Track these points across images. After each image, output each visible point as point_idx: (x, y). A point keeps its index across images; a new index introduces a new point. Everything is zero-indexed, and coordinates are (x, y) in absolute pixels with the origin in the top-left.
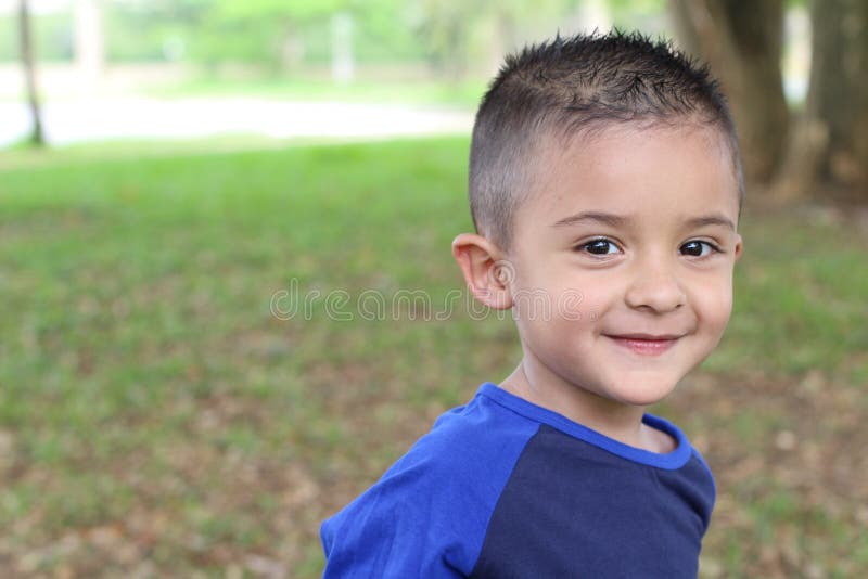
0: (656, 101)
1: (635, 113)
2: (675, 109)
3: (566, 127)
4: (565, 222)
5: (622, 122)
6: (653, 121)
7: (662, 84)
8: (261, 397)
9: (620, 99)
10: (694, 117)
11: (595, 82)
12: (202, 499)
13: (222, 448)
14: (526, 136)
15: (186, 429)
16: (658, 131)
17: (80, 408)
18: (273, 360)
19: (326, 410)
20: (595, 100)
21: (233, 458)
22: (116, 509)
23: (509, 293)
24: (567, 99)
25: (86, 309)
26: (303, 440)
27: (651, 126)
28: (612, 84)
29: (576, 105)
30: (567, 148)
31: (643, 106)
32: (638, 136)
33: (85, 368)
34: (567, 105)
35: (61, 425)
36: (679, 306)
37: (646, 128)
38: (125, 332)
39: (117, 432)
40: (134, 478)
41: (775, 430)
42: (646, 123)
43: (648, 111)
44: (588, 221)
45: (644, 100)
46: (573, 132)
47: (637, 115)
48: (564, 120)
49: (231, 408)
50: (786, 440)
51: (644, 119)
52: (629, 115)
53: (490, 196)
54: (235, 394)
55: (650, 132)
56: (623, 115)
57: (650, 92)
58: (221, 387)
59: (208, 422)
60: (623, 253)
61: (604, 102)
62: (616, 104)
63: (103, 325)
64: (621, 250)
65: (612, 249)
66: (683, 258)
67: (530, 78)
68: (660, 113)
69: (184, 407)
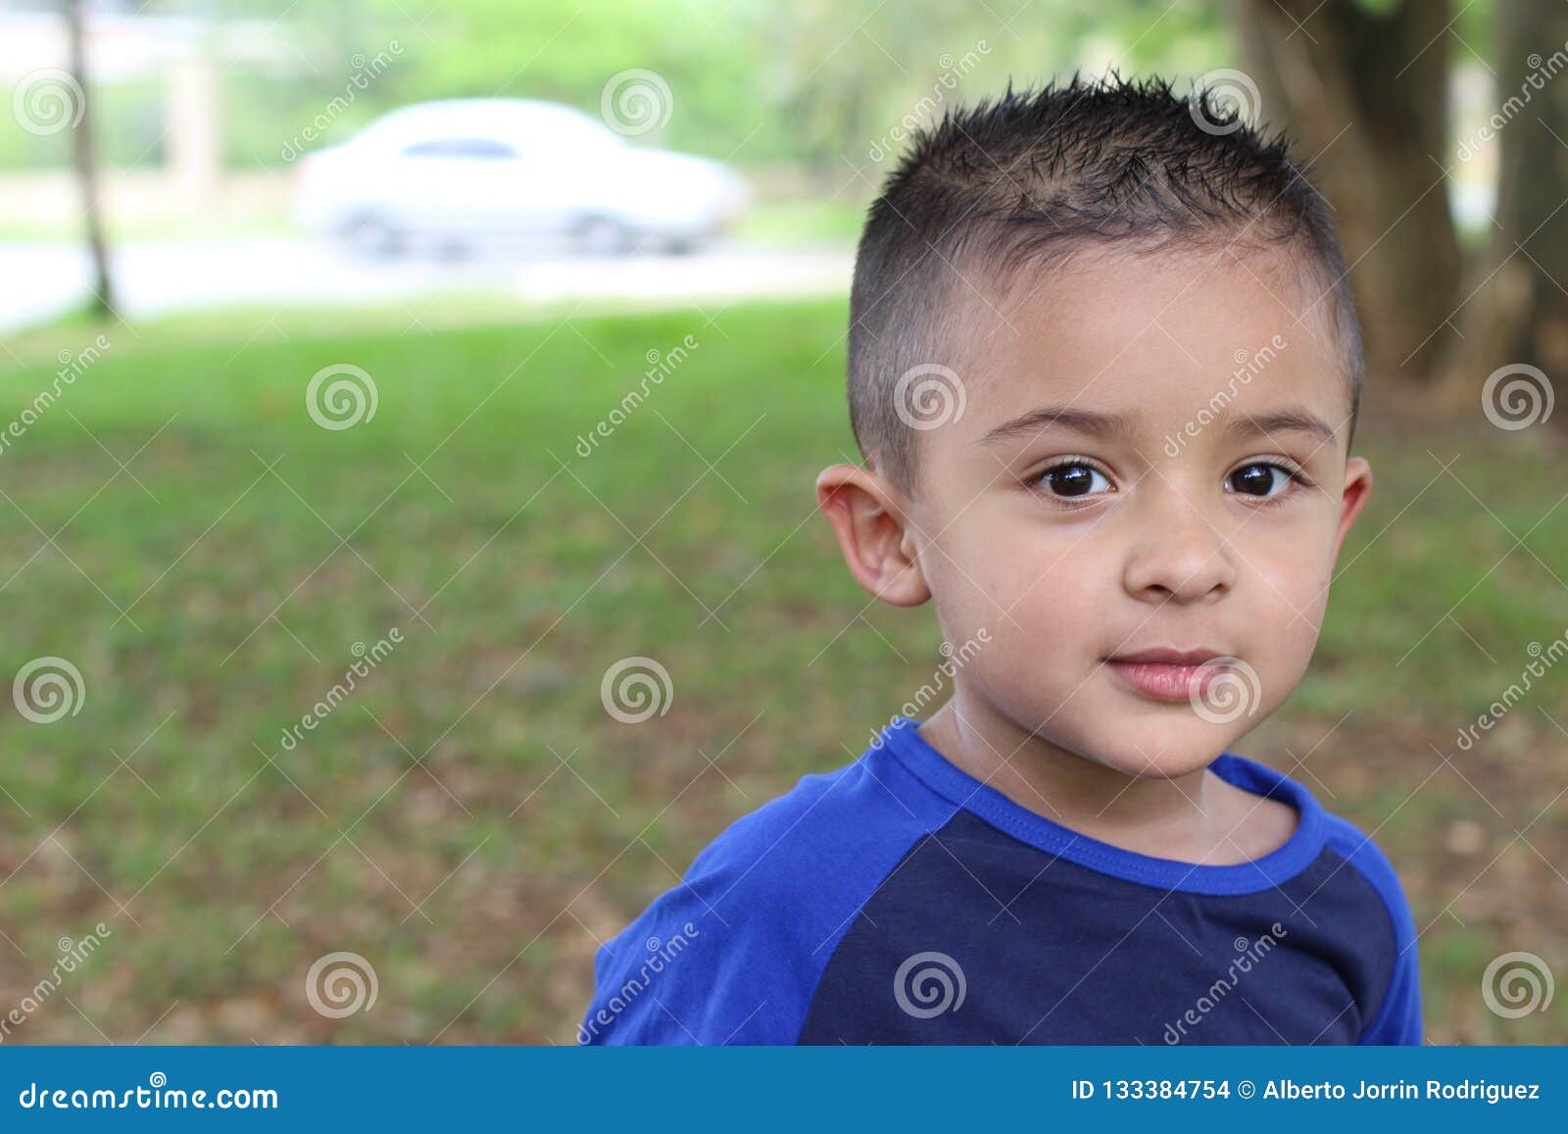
0: (1174, 201)
1: (1132, 223)
2: (1209, 214)
3: (1004, 254)
4: (1003, 431)
5: (1109, 241)
6: (1165, 238)
7: (1184, 170)
8: (520, 767)
9: (1103, 197)
10: (1247, 231)
11: (1060, 171)
12: (420, 948)
13: (451, 857)
14: (934, 276)
15: (386, 824)
16: (1175, 256)
17: (192, 786)
18: (539, 700)
19: (637, 790)
20: (1058, 203)
21: (472, 875)
22: (265, 967)
23: (920, 569)
24: (1011, 203)
25: (200, 610)
26: (598, 842)
27: (1161, 247)
28: (1089, 173)
29: (1026, 214)
30: (1005, 292)
31: (1147, 210)
32: (1138, 264)
33: (201, 717)
34: (1007, 213)
35: (163, 817)
36: (1220, 588)
37: (1150, 252)
38: (271, 653)
39: (261, 830)
40: (297, 912)
41: (1444, 820)
42: (1151, 243)
43: (1157, 220)
44: (1048, 426)
45: (1150, 200)
46: (1017, 262)
47: (1136, 229)
48: (1002, 241)
49: (467, 785)
50: (1465, 838)
51: (1150, 234)
52: (1121, 229)
53: (876, 389)
54: (470, 761)
55: (1159, 257)
56: (1111, 229)
57: (1162, 184)
58: (446, 748)
59: (424, 812)
60: (1117, 490)
61: (1075, 205)
62: (1095, 208)
63: (226, 637)
64: (1113, 484)
65: (1098, 483)
66: (1234, 498)
67: (948, 166)
68: (1180, 224)
69: (382, 786)
